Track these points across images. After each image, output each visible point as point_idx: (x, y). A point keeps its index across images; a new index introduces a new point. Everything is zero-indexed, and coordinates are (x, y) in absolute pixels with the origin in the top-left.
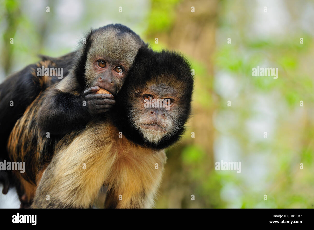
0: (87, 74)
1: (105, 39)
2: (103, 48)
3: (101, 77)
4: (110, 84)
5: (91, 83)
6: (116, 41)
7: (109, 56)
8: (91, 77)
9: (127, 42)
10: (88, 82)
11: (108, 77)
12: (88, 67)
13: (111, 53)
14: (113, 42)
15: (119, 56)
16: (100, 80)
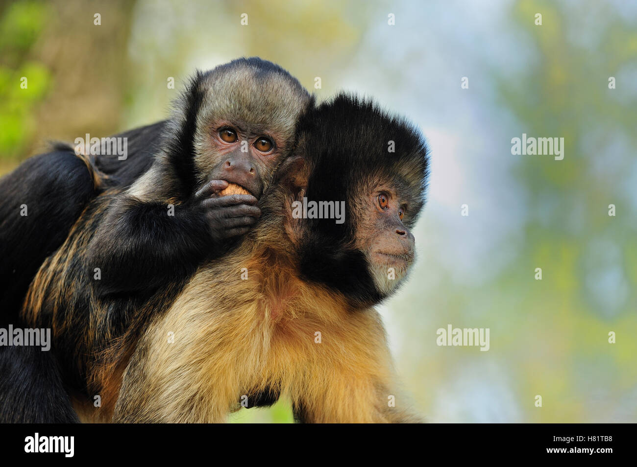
0: (198, 159)
1: (232, 84)
2: (228, 102)
3: (229, 160)
4: (248, 173)
5: (207, 176)
6: (254, 87)
7: (243, 118)
8: (208, 163)
9: (276, 88)
10: (203, 175)
11: (242, 159)
12: (200, 144)
13: (246, 111)
14: (248, 89)
15: (263, 116)
16: (227, 167)
